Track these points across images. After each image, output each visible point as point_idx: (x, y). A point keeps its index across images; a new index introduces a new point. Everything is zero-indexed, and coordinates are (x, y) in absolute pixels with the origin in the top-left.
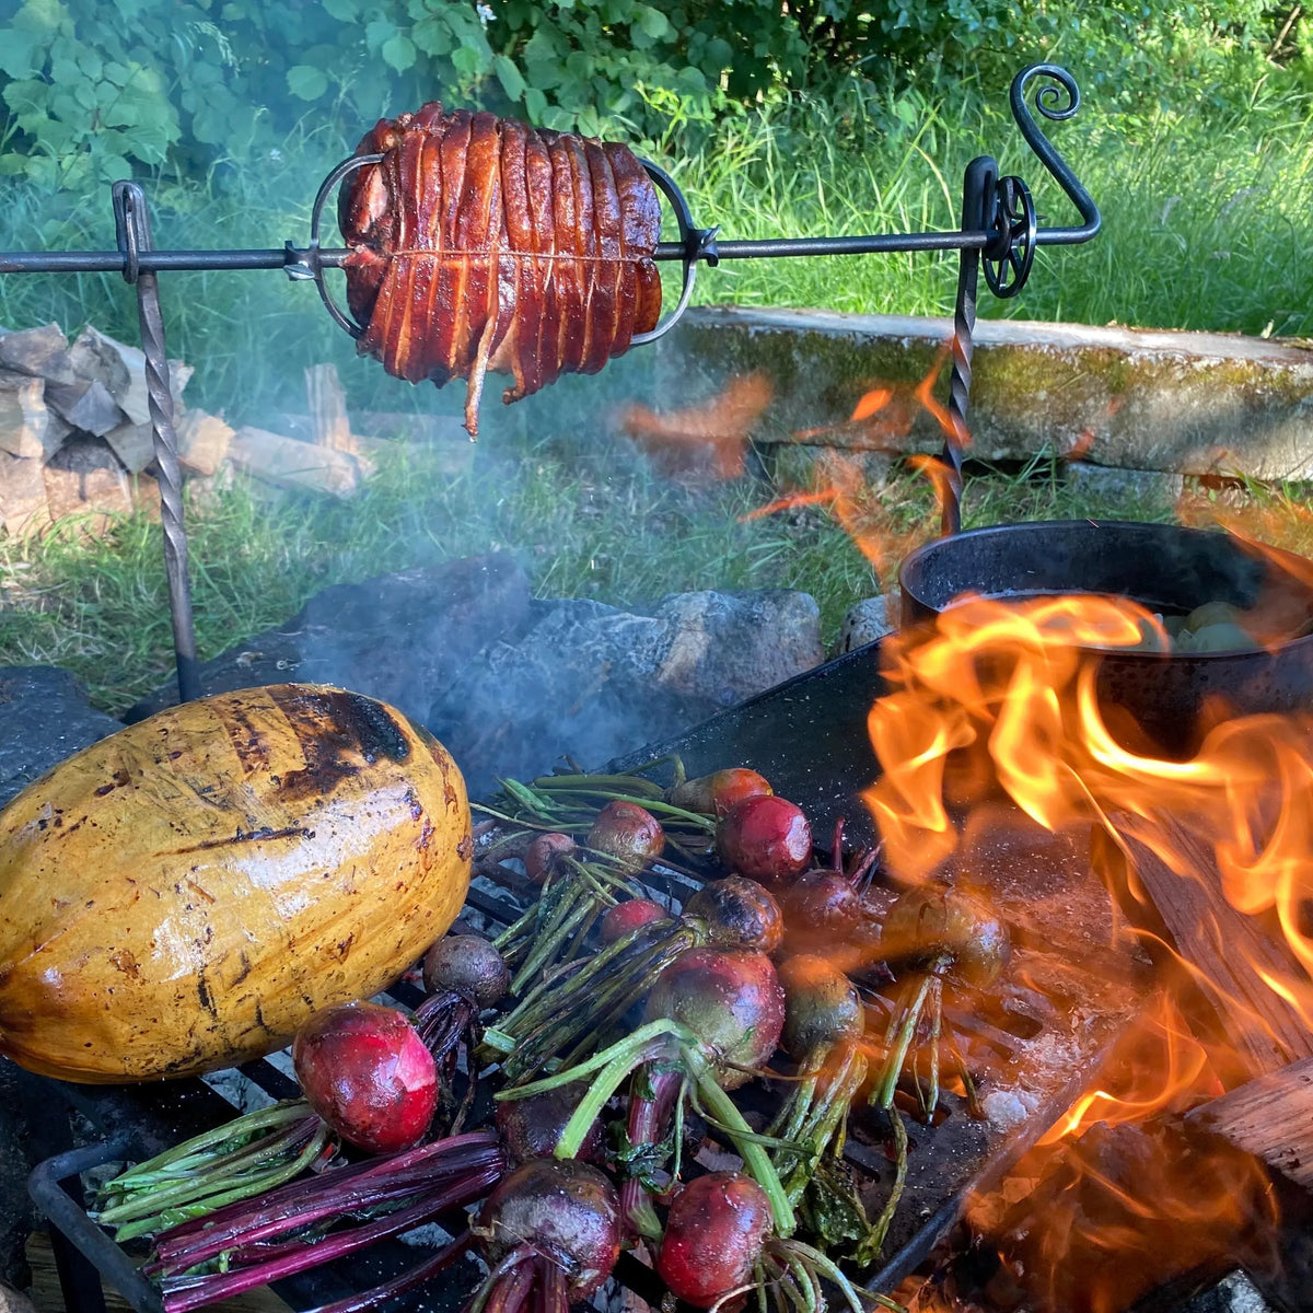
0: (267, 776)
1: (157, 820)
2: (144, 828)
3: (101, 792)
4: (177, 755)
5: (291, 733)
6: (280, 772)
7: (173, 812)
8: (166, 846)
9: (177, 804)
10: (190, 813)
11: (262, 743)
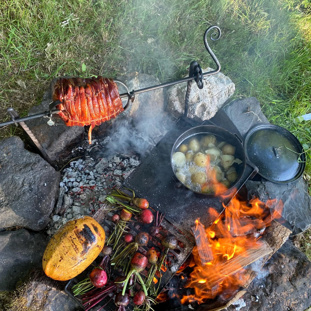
0: (79, 253)
1: (68, 264)
2: (67, 265)
3: (60, 261)
4: (67, 253)
5: (80, 244)
6: (81, 252)
7: (70, 262)
8: (70, 267)
9: (70, 261)
10: (72, 262)
11: (77, 247)
